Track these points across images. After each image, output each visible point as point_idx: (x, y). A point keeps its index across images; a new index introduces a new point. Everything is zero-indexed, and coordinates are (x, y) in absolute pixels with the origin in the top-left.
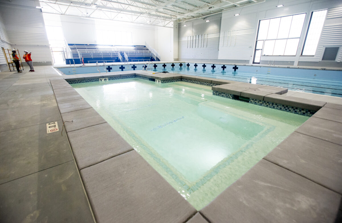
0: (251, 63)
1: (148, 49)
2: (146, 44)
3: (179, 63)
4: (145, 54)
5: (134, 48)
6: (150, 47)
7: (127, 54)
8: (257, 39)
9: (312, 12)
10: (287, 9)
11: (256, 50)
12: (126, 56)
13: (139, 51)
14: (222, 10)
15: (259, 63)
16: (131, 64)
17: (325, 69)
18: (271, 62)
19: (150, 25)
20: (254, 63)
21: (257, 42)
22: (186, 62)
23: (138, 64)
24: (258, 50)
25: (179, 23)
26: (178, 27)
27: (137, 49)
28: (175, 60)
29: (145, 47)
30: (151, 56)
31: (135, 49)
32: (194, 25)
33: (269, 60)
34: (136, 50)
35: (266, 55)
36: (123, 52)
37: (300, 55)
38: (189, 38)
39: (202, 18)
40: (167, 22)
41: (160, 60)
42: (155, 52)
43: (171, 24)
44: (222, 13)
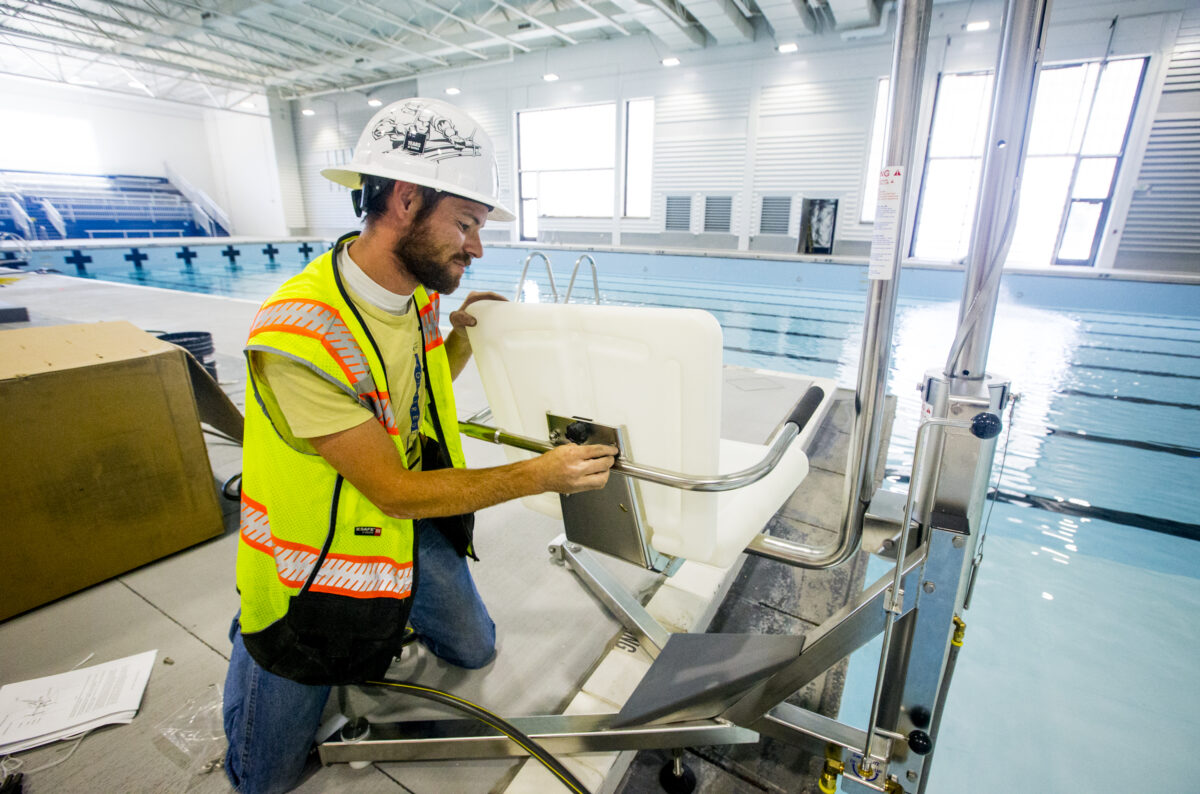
0: (516, 241)
1: (178, 193)
2: (167, 170)
3: (299, 242)
4: (155, 209)
5: (108, 186)
6: (183, 180)
7: (56, 206)
8: (519, 167)
9: (628, 103)
10: (577, 88)
11: (521, 200)
12: (56, 218)
13: (128, 196)
14: (416, 68)
15: (534, 240)
16: (61, 249)
17: (662, 254)
18: (560, 236)
19: (156, 98)
20: (523, 239)
21: (520, 174)
22: (326, 239)
23: (102, 248)
24: (527, 199)
25: (291, 102)
26: (288, 114)
27: (123, 189)
28: (294, 232)
29: (164, 181)
30: (188, 218)
31: (114, 189)
32: (340, 112)
33: (555, 230)
34: (120, 193)
35: (548, 215)
36: (41, 199)
37: (622, 215)
38: (332, 155)
39: (358, 91)
40: (235, 96)
41: (229, 232)
42: (205, 204)
43: (260, 103)
44: (415, 81)
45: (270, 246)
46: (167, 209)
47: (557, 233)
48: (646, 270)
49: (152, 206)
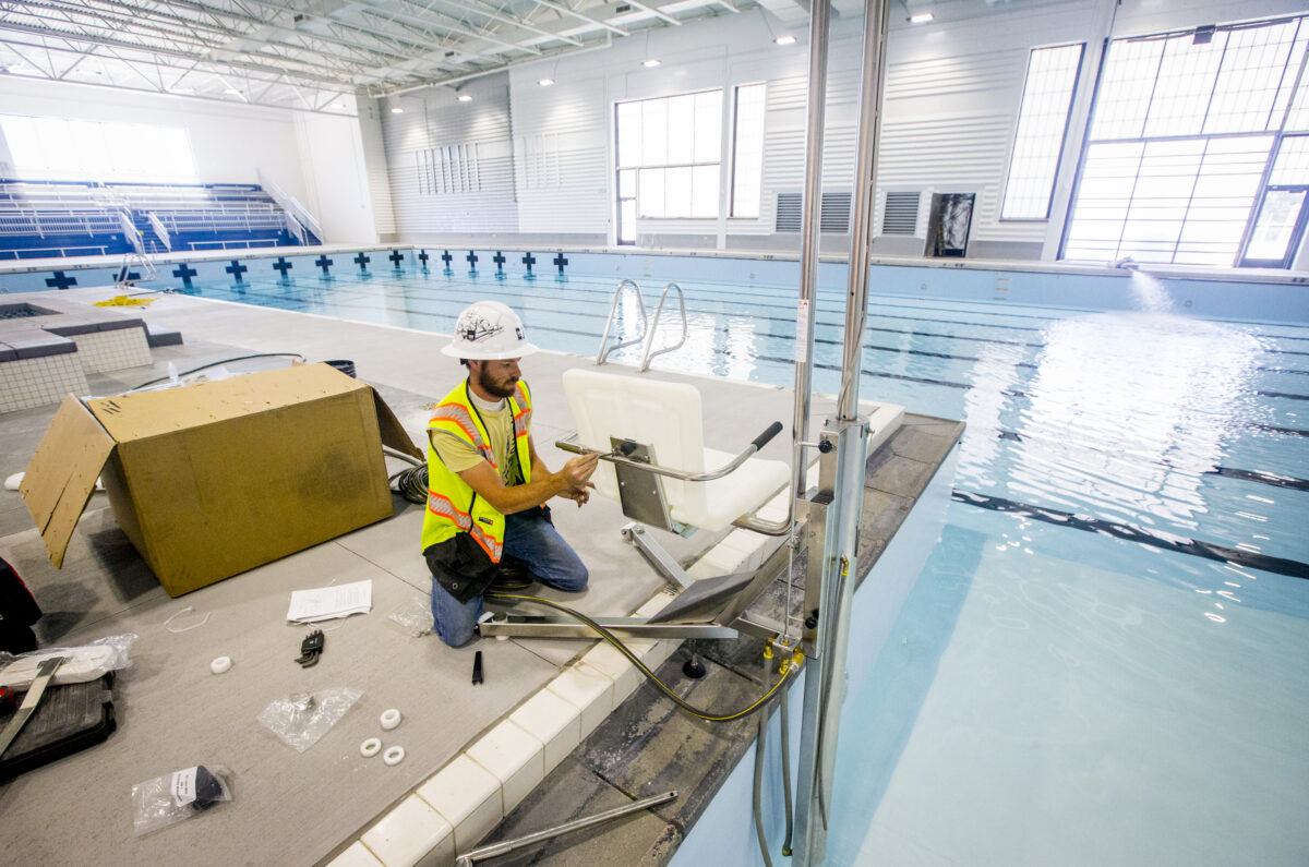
0: (613, 246)
1: (270, 200)
2: (260, 177)
3: (390, 249)
4: (250, 218)
5: (206, 196)
6: (276, 188)
7: (161, 219)
8: (617, 164)
9: (737, 89)
10: (680, 73)
11: (619, 200)
12: (162, 231)
13: (225, 206)
14: (507, 58)
15: (633, 243)
17: (770, 259)
18: (663, 239)
19: (249, 103)
20: (620, 243)
21: (618, 172)
22: (415, 246)
23: (205, 261)
24: (626, 199)
25: (380, 100)
26: (376, 112)
27: (220, 199)
28: (384, 238)
29: (257, 188)
30: (281, 227)
31: (213, 199)
32: (429, 108)
33: (655, 233)
34: (217, 202)
35: (648, 215)
36: (147, 212)
37: (728, 216)
38: (421, 155)
39: (447, 85)
40: (324, 96)
41: (322, 240)
42: (297, 210)
43: (349, 103)
44: (507, 72)
45: (361, 254)
46: (261, 218)
47: (658, 236)
48: (752, 276)
49: (247, 216)
